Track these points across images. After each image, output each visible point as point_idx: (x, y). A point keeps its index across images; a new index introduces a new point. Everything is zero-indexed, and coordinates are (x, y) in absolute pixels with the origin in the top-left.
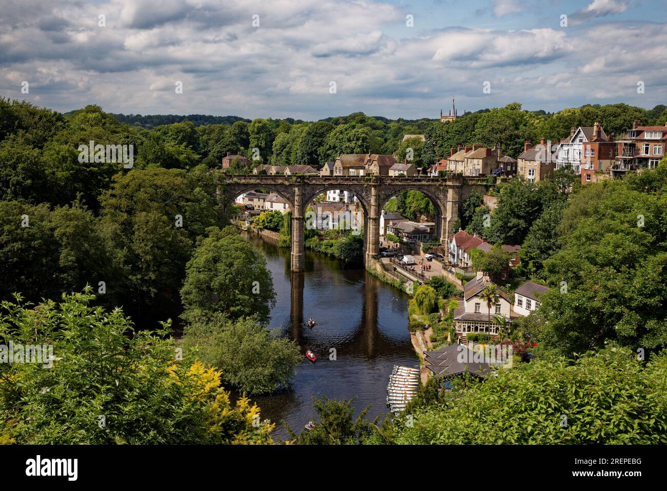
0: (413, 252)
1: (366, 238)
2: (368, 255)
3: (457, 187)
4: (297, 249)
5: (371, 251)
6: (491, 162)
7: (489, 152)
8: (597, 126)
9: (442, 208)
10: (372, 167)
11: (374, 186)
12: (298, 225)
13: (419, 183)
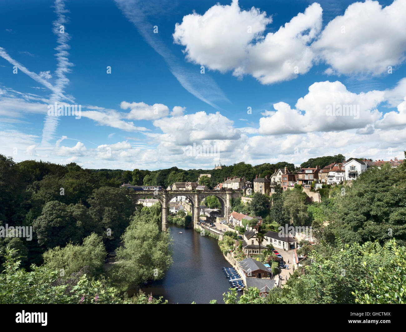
0: (213, 221)
1: (194, 216)
2: (195, 223)
3: (231, 194)
4: (165, 221)
5: (196, 221)
6: (242, 184)
7: (241, 180)
8: (286, 168)
9: (225, 203)
10: (188, 187)
11: (197, 194)
12: (165, 211)
13: (215, 192)
